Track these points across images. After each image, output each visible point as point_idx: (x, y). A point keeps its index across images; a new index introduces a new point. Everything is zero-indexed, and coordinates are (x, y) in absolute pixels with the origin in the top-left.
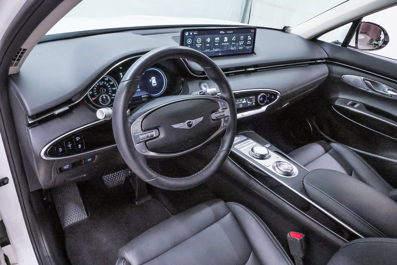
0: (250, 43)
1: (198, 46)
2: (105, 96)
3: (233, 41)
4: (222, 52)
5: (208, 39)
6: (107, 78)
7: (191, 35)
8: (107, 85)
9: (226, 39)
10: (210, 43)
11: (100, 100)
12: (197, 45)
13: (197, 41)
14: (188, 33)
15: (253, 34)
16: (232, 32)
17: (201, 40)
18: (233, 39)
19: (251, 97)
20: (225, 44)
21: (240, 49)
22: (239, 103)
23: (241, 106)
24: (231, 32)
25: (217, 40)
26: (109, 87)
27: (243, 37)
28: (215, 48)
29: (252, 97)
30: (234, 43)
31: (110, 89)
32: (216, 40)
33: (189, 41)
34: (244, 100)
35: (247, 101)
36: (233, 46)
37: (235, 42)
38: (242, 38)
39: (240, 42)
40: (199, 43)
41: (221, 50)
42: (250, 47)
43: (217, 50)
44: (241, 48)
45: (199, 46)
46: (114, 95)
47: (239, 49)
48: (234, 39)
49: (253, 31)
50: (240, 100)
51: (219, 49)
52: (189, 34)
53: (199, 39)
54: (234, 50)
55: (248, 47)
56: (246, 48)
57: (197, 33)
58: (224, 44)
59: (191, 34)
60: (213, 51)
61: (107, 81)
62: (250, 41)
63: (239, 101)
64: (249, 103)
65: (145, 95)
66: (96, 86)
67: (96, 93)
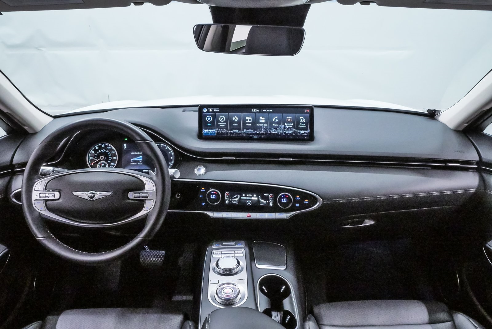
0: (306, 126)
1: (221, 125)
2: (104, 163)
3: (275, 123)
4: (257, 134)
5: (235, 118)
6: (110, 147)
7: (211, 112)
8: (109, 153)
9: (262, 119)
10: (238, 122)
11: (99, 166)
12: (219, 123)
13: (220, 119)
14: (206, 109)
15: (308, 115)
16: (271, 111)
17: (225, 119)
18: (274, 120)
19: (266, 195)
20: (262, 125)
21: (288, 133)
22: (245, 198)
23: (249, 203)
24: (269, 111)
25: (249, 120)
27: (291, 118)
28: (247, 129)
29: (268, 195)
30: (277, 125)
31: (111, 157)
32: (247, 120)
33: (209, 119)
34: (255, 196)
35: (258, 199)
36: (276, 128)
37: (279, 123)
38: (289, 119)
39: (286, 124)
40: (222, 121)
41: (256, 132)
42: (306, 132)
43: (250, 131)
44: (290, 132)
45: (223, 125)
46: (113, 164)
47: (286, 132)
48: (276, 119)
49: (307, 111)
50: (248, 195)
51: (253, 131)
52: (208, 111)
53: (223, 117)
54: (277, 134)
55: (301, 131)
56: (299, 132)
57: (218, 110)
58: (260, 125)
59: (211, 110)
60: (244, 132)
61: (109, 150)
62: (304, 124)
63: (246, 196)
64: (263, 202)
65: (147, 170)
66: (98, 153)
67: (96, 159)
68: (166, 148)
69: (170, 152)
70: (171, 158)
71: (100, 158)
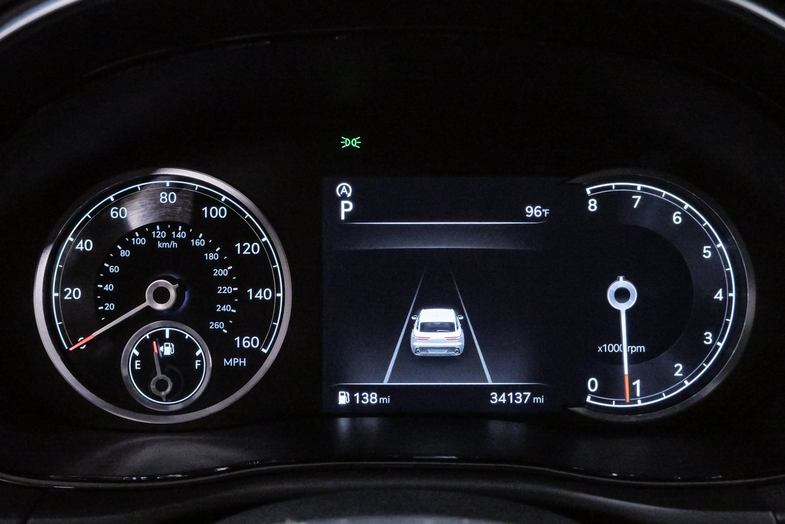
2: (176, 338)
6: (219, 205)
8: (212, 256)
11: (135, 358)
26: (224, 272)
31: (228, 290)
46: (248, 342)
61: (212, 228)
65: (522, 389)
66: (124, 253)
67: (110, 307)
68: (676, 219)
69: (706, 249)
70: (719, 296)
71: (148, 294)
